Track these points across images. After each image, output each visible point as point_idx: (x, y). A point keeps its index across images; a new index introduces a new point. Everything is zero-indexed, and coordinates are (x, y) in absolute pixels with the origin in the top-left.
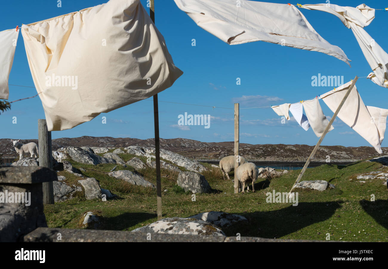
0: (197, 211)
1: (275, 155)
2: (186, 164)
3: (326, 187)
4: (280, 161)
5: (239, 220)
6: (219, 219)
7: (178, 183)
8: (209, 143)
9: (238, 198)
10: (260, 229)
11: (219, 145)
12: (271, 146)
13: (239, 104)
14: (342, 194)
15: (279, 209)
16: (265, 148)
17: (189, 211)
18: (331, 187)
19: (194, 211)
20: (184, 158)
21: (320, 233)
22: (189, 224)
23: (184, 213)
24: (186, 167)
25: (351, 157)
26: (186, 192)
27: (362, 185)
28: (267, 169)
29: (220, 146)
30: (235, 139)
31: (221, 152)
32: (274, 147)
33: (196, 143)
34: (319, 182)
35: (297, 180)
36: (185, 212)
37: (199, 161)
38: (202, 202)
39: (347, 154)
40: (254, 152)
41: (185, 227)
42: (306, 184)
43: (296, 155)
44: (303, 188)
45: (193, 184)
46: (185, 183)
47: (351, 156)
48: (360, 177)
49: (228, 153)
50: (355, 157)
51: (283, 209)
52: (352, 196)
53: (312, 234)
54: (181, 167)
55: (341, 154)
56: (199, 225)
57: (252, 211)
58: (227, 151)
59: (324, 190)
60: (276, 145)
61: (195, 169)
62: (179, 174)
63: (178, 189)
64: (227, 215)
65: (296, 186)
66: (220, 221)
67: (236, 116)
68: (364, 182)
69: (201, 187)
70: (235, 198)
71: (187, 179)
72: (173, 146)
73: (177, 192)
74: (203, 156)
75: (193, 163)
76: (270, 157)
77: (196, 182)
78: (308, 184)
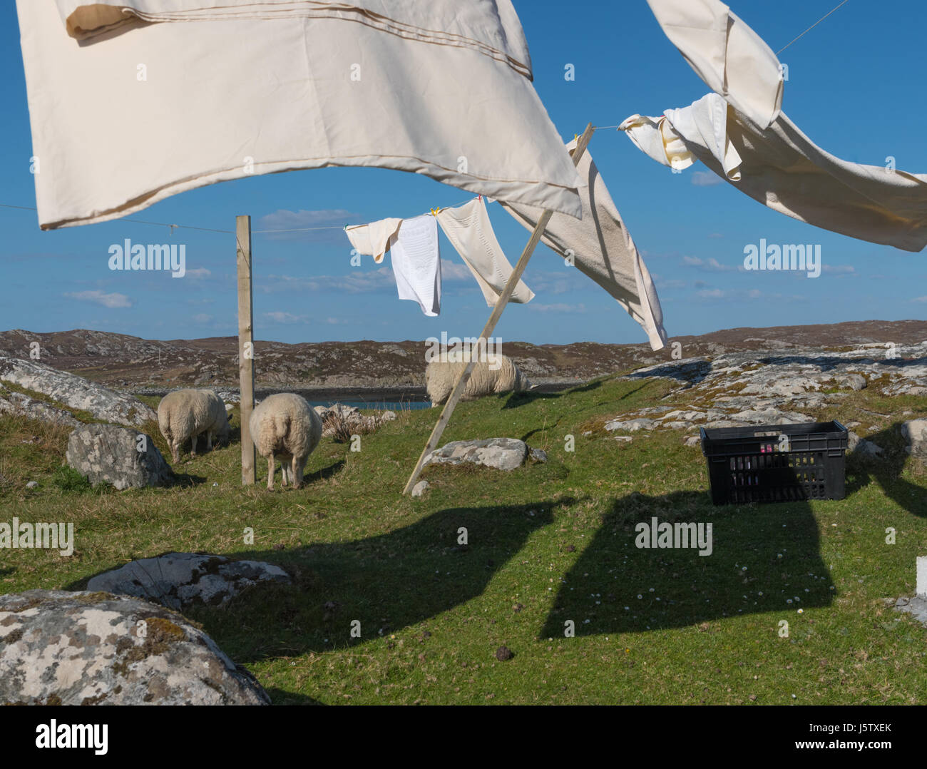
0: (122, 550)
1: (350, 371)
2: (95, 401)
3: (520, 459)
4: (363, 386)
5: (262, 577)
6: (196, 577)
7: (69, 460)
8: (165, 342)
9: (255, 501)
10: (331, 605)
11: (195, 348)
12: (338, 348)
13: (249, 217)
14: (568, 478)
15: (384, 532)
16: (323, 352)
17: (98, 554)
18: (536, 458)
19: (115, 552)
20: (89, 383)
21: (520, 607)
22: (82, 618)
23: (81, 561)
24: (95, 412)
25: (550, 372)
26: (94, 485)
27: (625, 449)
28: (335, 408)
29: (197, 351)
30: (240, 321)
31: (201, 366)
32: (347, 349)
33: (130, 342)
34: (498, 445)
35: (432, 439)
36: (84, 558)
37: (140, 392)
38: (142, 518)
39: (541, 364)
40: (292, 365)
41: (67, 630)
42: (460, 451)
43: (406, 370)
44: (454, 463)
45: (115, 460)
46: (92, 460)
47: (551, 370)
48: (615, 425)
49: (219, 369)
50: (560, 371)
51: (398, 531)
52: (598, 483)
53: (496, 612)
54: (81, 410)
55: (525, 363)
56: (120, 620)
57: (300, 544)
58: (219, 363)
59: (517, 466)
60: (352, 343)
61: (123, 414)
62: (73, 433)
63: (69, 477)
64: (221, 563)
65: (429, 457)
66: (199, 586)
67: (241, 254)
68: (628, 439)
69: (142, 468)
70: (245, 500)
71: (96, 447)
72: (61, 352)
73: (67, 487)
74: (151, 377)
75: (117, 399)
76: (336, 376)
77: (124, 456)
78: (466, 450)
